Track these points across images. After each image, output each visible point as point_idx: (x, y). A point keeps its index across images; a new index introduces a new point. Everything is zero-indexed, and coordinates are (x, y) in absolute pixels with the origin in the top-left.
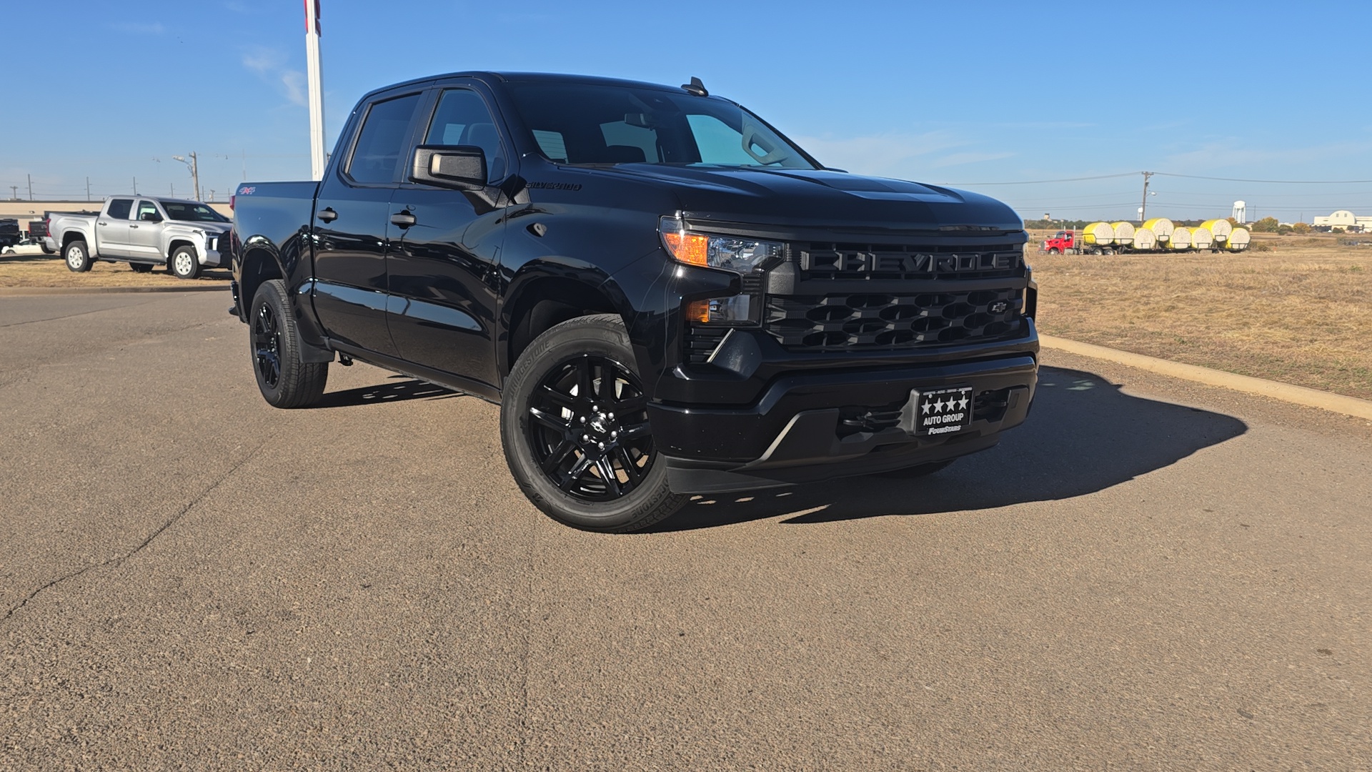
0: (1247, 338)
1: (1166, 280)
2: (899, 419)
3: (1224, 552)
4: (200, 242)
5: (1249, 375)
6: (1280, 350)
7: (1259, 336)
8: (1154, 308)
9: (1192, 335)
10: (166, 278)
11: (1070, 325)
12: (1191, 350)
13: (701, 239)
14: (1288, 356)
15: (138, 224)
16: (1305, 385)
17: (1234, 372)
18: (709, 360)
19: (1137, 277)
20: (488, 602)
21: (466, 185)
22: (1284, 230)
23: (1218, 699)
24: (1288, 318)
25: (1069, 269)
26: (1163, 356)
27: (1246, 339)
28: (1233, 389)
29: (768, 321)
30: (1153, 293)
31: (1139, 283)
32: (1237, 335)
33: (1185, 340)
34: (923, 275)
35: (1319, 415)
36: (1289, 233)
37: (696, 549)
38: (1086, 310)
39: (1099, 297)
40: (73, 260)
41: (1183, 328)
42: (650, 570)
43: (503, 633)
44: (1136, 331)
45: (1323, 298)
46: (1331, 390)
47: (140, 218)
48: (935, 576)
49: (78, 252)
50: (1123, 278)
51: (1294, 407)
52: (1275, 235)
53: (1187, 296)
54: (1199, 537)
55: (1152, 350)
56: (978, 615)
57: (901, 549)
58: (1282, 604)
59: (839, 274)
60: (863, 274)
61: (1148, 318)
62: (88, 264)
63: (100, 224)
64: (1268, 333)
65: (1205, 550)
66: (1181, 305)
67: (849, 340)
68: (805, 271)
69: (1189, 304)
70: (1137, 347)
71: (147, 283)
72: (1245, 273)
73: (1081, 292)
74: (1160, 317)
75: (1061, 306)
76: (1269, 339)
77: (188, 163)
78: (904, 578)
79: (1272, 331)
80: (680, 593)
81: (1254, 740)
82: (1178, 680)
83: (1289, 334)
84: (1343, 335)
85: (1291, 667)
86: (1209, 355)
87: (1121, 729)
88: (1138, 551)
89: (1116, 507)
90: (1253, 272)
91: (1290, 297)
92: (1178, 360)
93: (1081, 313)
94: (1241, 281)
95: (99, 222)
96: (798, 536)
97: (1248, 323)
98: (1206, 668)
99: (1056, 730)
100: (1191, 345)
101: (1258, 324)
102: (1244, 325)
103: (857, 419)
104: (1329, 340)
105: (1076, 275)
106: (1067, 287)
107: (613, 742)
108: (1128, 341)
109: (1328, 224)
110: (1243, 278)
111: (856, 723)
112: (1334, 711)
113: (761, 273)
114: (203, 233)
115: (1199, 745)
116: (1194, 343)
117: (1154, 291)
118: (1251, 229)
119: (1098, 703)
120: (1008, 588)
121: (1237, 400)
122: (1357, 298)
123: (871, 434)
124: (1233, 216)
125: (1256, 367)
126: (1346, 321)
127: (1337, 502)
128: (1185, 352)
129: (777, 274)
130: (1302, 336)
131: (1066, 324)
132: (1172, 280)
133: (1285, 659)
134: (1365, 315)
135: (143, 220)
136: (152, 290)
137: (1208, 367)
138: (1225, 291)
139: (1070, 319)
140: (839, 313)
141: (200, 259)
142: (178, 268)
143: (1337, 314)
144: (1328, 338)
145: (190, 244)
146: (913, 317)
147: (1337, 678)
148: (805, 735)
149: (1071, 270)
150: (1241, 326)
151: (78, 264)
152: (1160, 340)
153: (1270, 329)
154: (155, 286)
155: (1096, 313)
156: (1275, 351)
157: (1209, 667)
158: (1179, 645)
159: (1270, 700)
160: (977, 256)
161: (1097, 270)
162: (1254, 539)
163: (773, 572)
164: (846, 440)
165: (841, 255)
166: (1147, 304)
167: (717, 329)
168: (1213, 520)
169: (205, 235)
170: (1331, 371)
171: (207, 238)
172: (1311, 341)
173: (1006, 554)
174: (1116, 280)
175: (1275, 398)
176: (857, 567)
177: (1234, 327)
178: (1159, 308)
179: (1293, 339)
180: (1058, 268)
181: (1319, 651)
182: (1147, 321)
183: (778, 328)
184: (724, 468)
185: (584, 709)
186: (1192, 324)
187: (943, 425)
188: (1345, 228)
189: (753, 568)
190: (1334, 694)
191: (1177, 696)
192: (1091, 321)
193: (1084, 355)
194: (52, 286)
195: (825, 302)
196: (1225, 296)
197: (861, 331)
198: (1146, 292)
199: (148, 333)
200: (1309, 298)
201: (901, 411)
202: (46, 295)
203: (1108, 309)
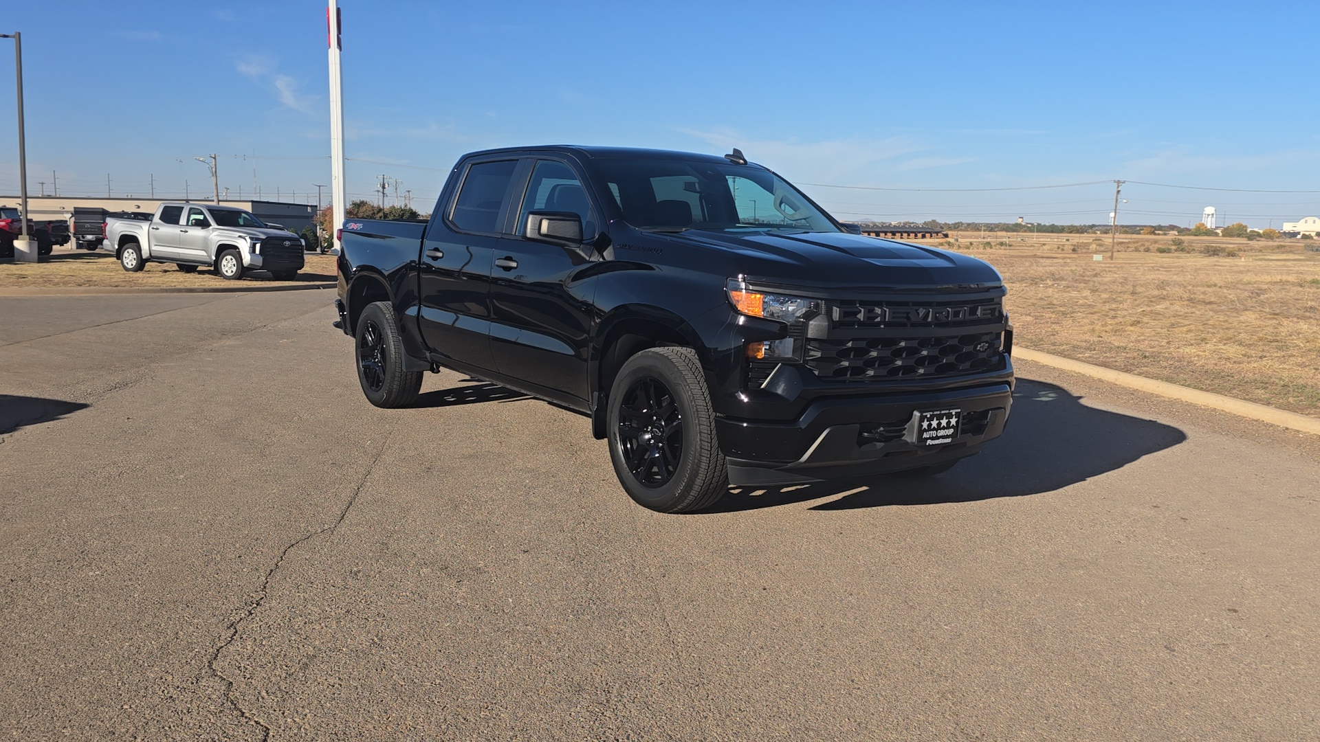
0: (1202, 353)
1: (1133, 293)
2: (904, 432)
3: (1165, 538)
4: (244, 246)
5: (1202, 389)
6: (1231, 366)
7: (1214, 352)
8: (1121, 322)
9: (1154, 350)
10: (212, 279)
11: (1044, 338)
12: (1152, 365)
13: (758, 296)
14: (1238, 372)
15: (187, 229)
16: (1249, 400)
17: (1188, 386)
18: (763, 386)
19: (1106, 289)
20: (619, 564)
21: (567, 243)
22: (1253, 236)
23: (1152, 639)
24: (1242, 335)
25: (1043, 281)
26: (1126, 370)
27: (1202, 355)
28: (1186, 402)
29: (807, 358)
30: (1121, 306)
31: (1107, 296)
32: (1195, 350)
33: (1147, 354)
34: (924, 323)
35: (1259, 427)
36: (1258, 238)
37: (758, 529)
38: (1058, 323)
39: (1070, 309)
40: (128, 261)
41: (1146, 342)
42: (729, 544)
43: (638, 585)
44: (1103, 345)
45: (1277, 314)
46: (1272, 404)
47: (190, 224)
48: (943, 552)
49: (133, 253)
50: (1093, 291)
51: (1239, 419)
52: (1244, 241)
53: (1152, 311)
54: (1147, 527)
55: (1117, 364)
56: (977, 580)
57: (914, 532)
58: (1206, 577)
59: (860, 323)
60: (879, 324)
61: (1115, 332)
62: (141, 264)
63: (153, 228)
64: (1223, 349)
65: (1150, 538)
66: (1145, 320)
67: (867, 373)
68: (836, 321)
69: (1153, 318)
70: (1104, 360)
71: (199, 284)
72: (1208, 286)
73: (1054, 305)
74: (1126, 331)
75: (1036, 319)
76: (1223, 355)
77: (208, 164)
78: (920, 553)
79: (1226, 347)
80: (756, 560)
81: (1173, 663)
82: (1124, 627)
83: (1242, 350)
84: (1289, 352)
85: (1206, 620)
86: (1168, 369)
87: (1082, 656)
88: (1098, 537)
89: (1082, 503)
90: (1215, 285)
91: (1247, 312)
92: (1140, 374)
93: (1053, 325)
94: (1202, 296)
95: (152, 226)
96: (834, 520)
97: (1205, 339)
98: (1144, 619)
99: (1037, 655)
100: (1152, 359)
101: (1215, 340)
102: (1202, 341)
103: (872, 433)
104: (1277, 357)
105: (1049, 287)
106: (1041, 299)
107: (737, 655)
108: (1096, 354)
109: (1297, 230)
110: (1204, 293)
111: (899, 647)
112: (1233, 649)
113: (802, 322)
114: (247, 238)
115: (1135, 666)
116: (1155, 358)
117: (1121, 305)
118: (1221, 234)
119: (1066, 639)
120: (999, 562)
121: (1189, 411)
122: (1308, 314)
123: (883, 444)
124: (1203, 222)
125: (1208, 382)
126: (1295, 338)
127: (1262, 502)
128: (1147, 367)
129: (815, 323)
130: (1253, 352)
131: (1040, 337)
132: (1139, 293)
133: (1203, 615)
134: (1314, 332)
135: (192, 225)
136: (205, 291)
137: (1166, 381)
138: (1187, 305)
139: (1044, 331)
140: (860, 352)
141: (244, 261)
142: (224, 270)
143: (1288, 331)
144: (1276, 355)
145: (236, 247)
146: (916, 355)
147: (1239, 628)
148: (865, 653)
149: (1045, 282)
150: (1199, 341)
151: (132, 265)
152: (1125, 354)
153: (1225, 344)
154: (206, 287)
155: (1068, 327)
156: (1227, 367)
157: (1147, 619)
158: (1125, 603)
159: (1188, 641)
160: (966, 308)
161: (1069, 281)
162: (1190, 529)
163: (821, 547)
164: (864, 448)
165: (863, 310)
166: (1114, 317)
167: (769, 363)
168: (1160, 514)
169: (249, 240)
170: (1274, 387)
171: (251, 243)
172: (1261, 358)
173: (996, 537)
174: (1087, 293)
175: (1223, 411)
176: (884, 545)
177: (1192, 342)
178: (1125, 323)
179: (1244, 355)
180: (1033, 279)
181: (1229, 610)
182: (1114, 335)
183: (814, 364)
184: (771, 467)
185: (711, 635)
186: (1154, 338)
187: (937, 438)
188: (1313, 234)
189: (805, 544)
190: (1235, 638)
191: (1122, 636)
192: (1063, 334)
193: (1056, 367)
194: (116, 286)
195: (850, 344)
196: (1186, 311)
197: (876, 366)
198: (1114, 306)
199: (224, 333)
200: (1265, 314)
201: (906, 426)
202: (113, 295)
203: (1079, 322)
